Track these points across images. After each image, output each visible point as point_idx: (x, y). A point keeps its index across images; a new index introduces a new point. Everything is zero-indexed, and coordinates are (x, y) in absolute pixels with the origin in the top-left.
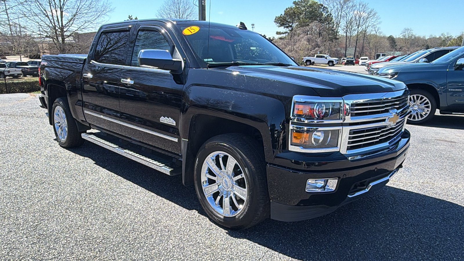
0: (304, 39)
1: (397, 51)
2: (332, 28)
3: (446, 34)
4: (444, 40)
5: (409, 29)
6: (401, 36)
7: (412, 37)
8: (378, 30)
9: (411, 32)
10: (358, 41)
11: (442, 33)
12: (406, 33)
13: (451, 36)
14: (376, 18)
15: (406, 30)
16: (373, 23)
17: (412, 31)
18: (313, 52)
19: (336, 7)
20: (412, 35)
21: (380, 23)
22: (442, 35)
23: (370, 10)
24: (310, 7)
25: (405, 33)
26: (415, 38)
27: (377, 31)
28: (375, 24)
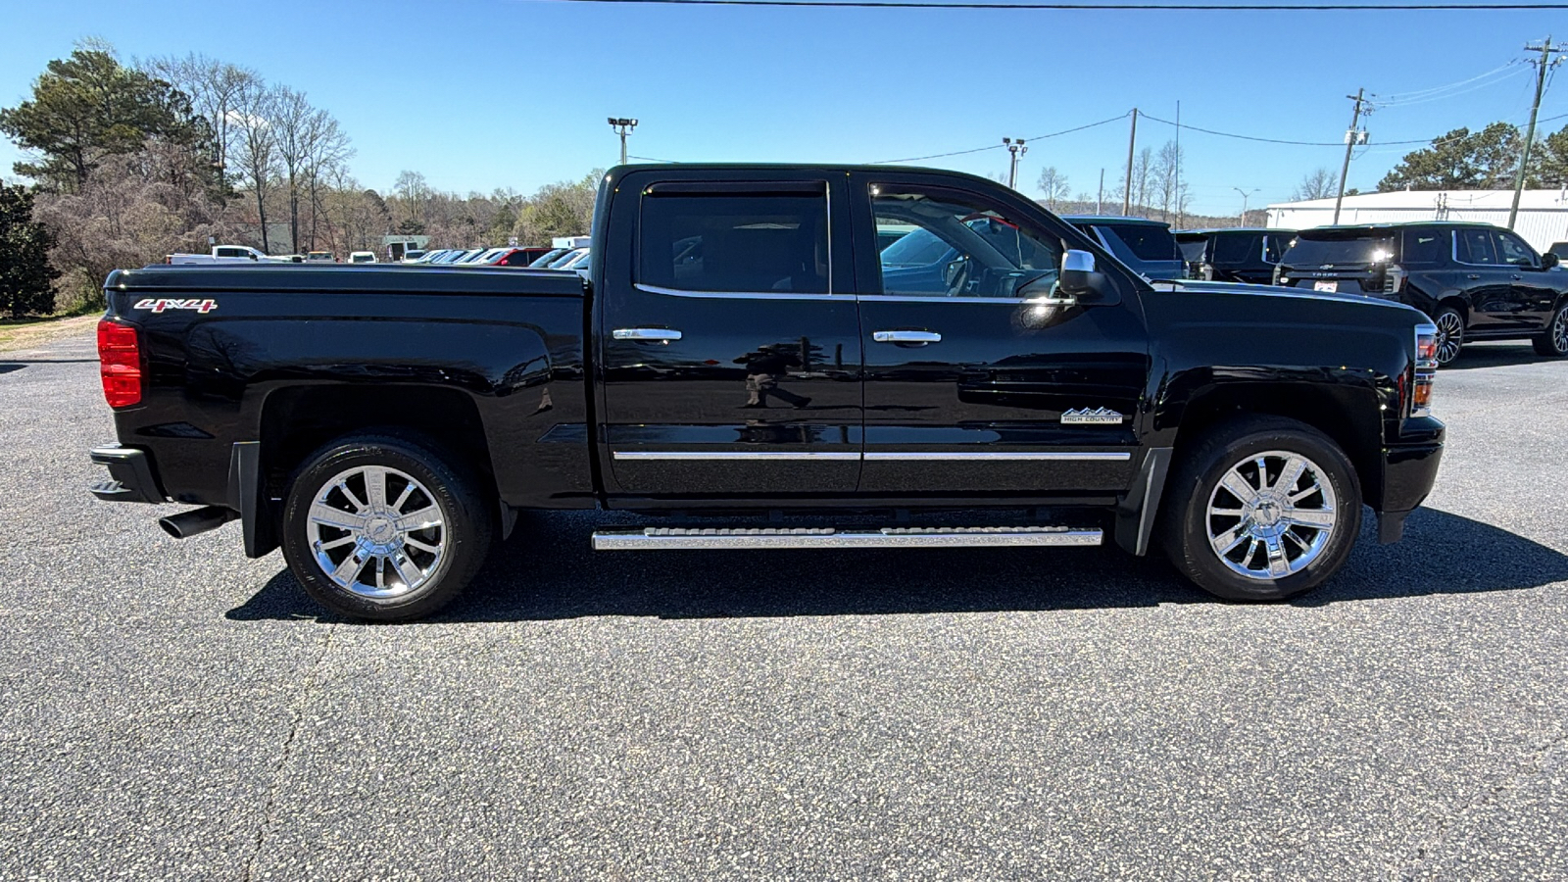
0: (144, 194)
1: (396, 234)
2: (213, 161)
3: (505, 191)
4: (506, 207)
5: (414, 175)
6: (395, 191)
7: (427, 195)
8: (342, 174)
9: (422, 182)
10: (299, 205)
11: (497, 188)
12: (410, 185)
13: (520, 196)
14: (339, 139)
15: (407, 175)
16: (331, 151)
17: (423, 179)
18: (189, 236)
19: (203, 94)
20: (426, 191)
21: (352, 153)
22: (498, 191)
23: (314, 114)
24: (123, 88)
25: (407, 184)
26: (434, 197)
27: (339, 176)
28: (340, 154)
